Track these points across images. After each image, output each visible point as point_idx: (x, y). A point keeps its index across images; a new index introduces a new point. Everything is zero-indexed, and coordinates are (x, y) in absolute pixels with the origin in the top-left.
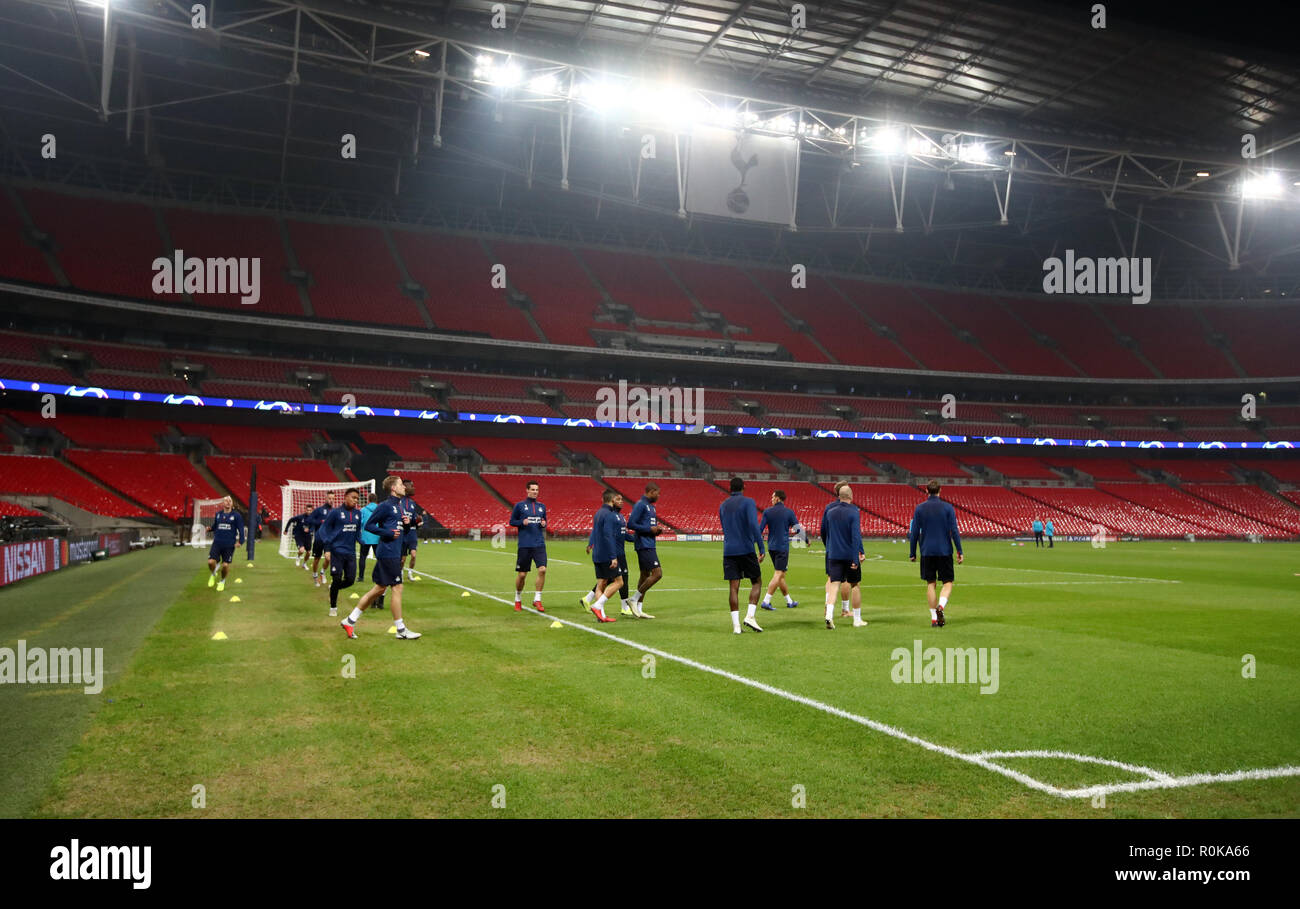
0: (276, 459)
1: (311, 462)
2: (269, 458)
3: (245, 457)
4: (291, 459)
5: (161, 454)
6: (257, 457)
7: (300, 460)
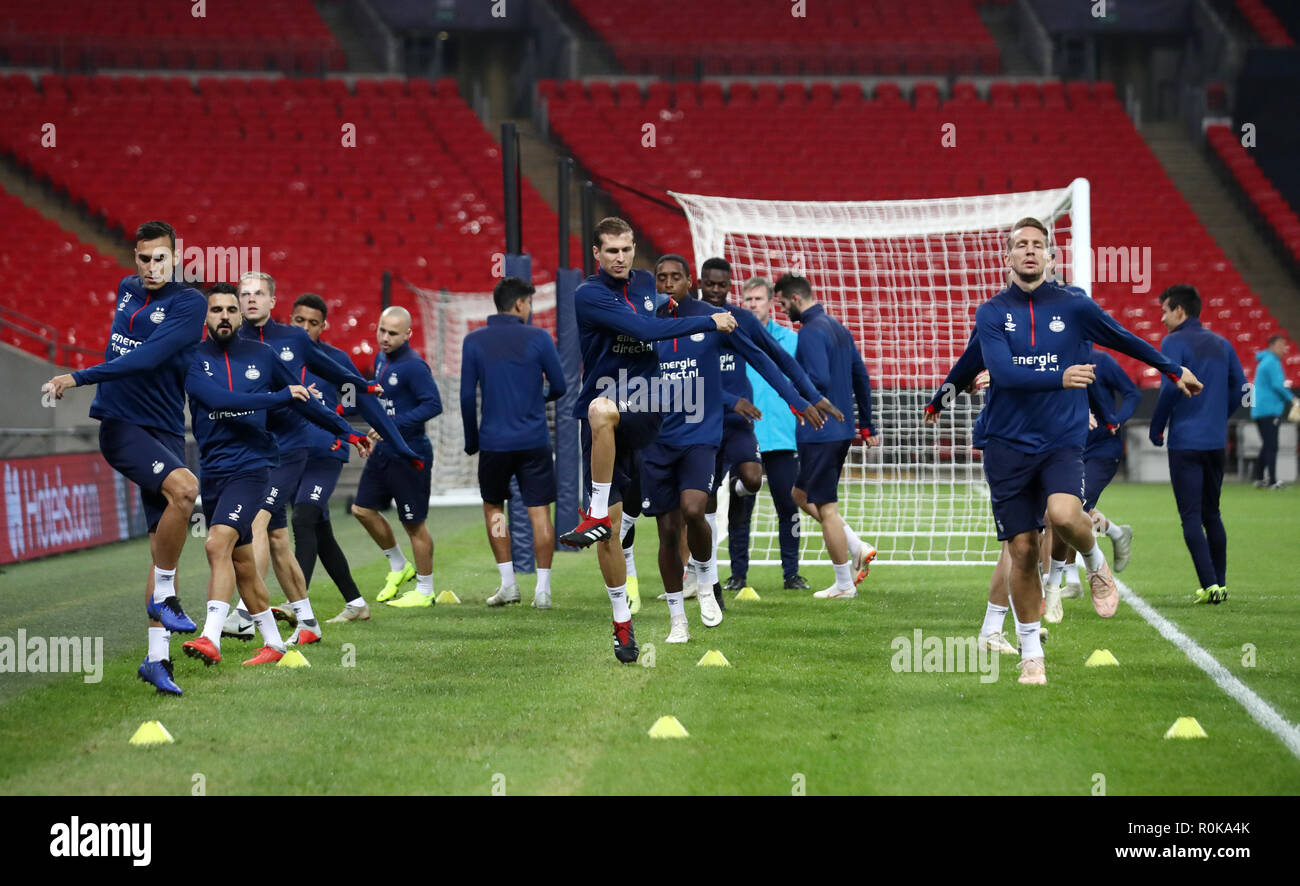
0: (868, 84)
1: (1039, 94)
2: (836, 82)
3: (725, 82)
4: (940, 83)
5: (350, 79)
6: (780, 81)
7: (983, 84)
